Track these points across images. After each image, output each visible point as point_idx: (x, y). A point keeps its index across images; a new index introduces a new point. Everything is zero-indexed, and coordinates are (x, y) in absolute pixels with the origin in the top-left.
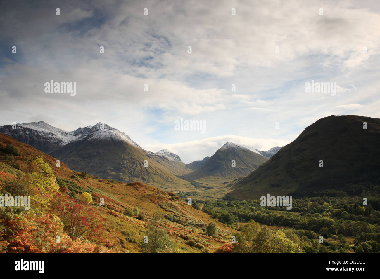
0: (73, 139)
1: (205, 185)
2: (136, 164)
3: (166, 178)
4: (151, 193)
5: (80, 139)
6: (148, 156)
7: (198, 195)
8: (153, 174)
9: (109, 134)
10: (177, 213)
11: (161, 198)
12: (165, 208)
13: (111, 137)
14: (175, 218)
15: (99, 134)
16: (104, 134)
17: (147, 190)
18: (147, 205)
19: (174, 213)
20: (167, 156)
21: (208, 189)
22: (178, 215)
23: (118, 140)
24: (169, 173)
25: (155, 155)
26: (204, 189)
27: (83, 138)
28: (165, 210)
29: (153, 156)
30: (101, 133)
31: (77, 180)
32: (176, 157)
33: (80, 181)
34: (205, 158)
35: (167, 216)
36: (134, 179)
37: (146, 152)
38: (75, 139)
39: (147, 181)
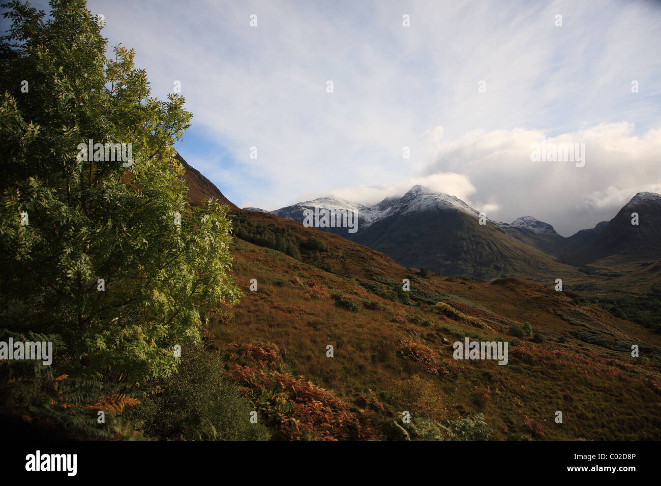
0: (380, 216)
1: (605, 271)
2: (482, 245)
3: (535, 263)
4: (538, 294)
5: (390, 215)
6: (499, 229)
7: (596, 289)
8: (512, 258)
9: (432, 201)
10: (593, 327)
11: (557, 302)
12: (569, 320)
13: (437, 207)
14: (594, 337)
15: (418, 204)
16: (426, 202)
17: (529, 291)
18: (537, 316)
19: (587, 327)
20: (531, 228)
21: (613, 278)
22: (597, 332)
23: (449, 209)
24: (539, 255)
25: (511, 227)
26: (606, 277)
27: (395, 213)
28: (571, 324)
29: (507, 229)
30: (420, 201)
31: (416, 282)
32: (546, 228)
33: (422, 283)
34: (599, 224)
35: (578, 334)
36: (482, 269)
37: (495, 224)
38: (383, 214)
39: (504, 270)
